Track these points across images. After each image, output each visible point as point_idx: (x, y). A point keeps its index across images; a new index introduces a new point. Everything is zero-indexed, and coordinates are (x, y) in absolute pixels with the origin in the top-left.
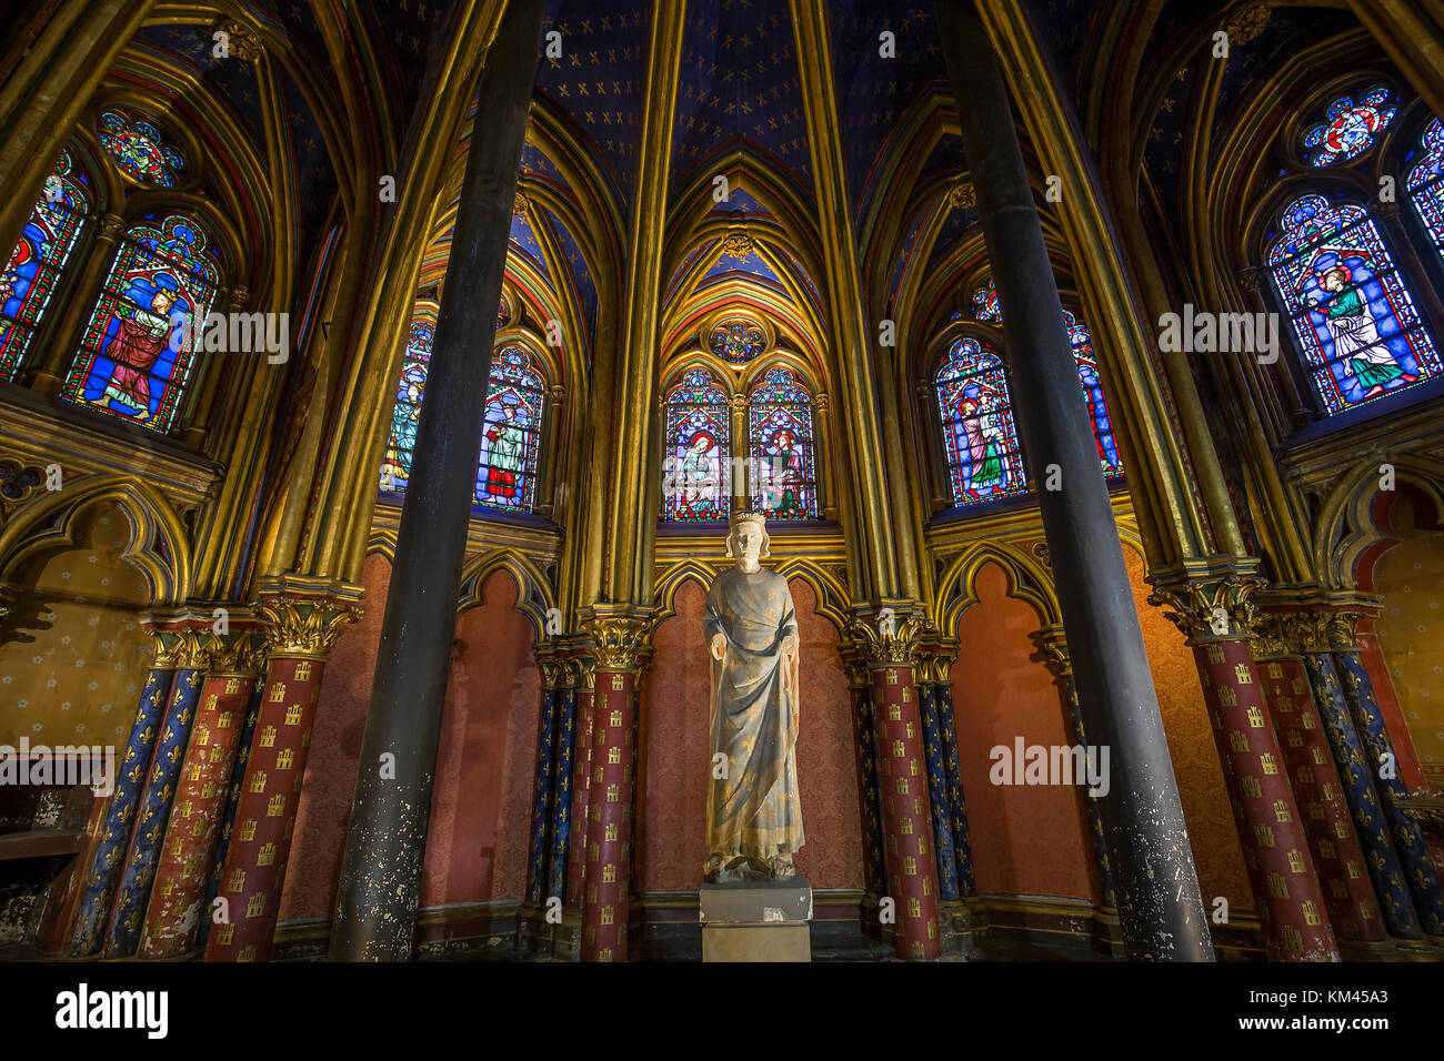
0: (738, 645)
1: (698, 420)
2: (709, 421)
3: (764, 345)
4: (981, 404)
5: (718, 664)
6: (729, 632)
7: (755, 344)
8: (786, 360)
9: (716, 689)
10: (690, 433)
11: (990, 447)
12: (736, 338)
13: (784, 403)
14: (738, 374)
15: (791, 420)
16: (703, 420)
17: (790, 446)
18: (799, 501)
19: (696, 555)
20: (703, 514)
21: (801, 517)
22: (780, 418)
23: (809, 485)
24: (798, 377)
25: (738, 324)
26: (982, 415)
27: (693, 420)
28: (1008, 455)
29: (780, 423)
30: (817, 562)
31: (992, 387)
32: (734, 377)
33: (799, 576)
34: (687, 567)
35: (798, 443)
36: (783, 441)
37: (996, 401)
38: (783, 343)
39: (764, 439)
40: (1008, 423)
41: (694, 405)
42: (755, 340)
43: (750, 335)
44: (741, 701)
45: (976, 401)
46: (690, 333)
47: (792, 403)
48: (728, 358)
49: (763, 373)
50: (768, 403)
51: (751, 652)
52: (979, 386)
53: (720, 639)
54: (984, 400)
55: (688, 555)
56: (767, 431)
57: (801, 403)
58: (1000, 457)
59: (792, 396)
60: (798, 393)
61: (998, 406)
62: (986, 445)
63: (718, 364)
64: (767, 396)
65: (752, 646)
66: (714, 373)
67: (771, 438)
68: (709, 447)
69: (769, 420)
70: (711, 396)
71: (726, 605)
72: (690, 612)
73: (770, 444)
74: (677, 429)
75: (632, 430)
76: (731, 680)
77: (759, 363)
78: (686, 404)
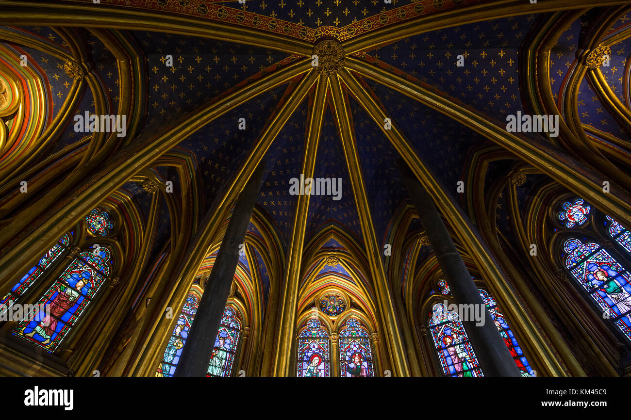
1: (314, 347)
2: (319, 348)
3: (345, 306)
4: (453, 338)
7: (341, 306)
8: (356, 314)
10: (309, 354)
11: (464, 364)
12: (332, 303)
13: (356, 338)
14: (333, 321)
15: (360, 347)
16: (316, 347)
17: (361, 362)
22: (355, 346)
24: (362, 323)
25: (333, 296)
26: (456, 345)
27: (311, 347)
28: (474, 369)
29: (355, 349)
31: (457, 329)
32: (331, 323)
35: (365, 361)
36: (357, 360)
37: (461, 337)
38: (354, 305)
39: (347, 358)
40: (470, 350)
41: (312, 338)
42: (341, 304)
43: (338, 301)
45: (450, 337)
46: (310, 301)
47: (360, 337)
48: (328, 313)
49: (345, 321)
50: (348, 337)
52: (451, 329)
54: (455, 336)
56: (349, 354)
57: (364, 337)
58: (471, 370)
59: (360, 334)
60: (363, 331)
61: (463, 340)
62: (462, 362)
63: (324, 316)
64: (347, 334)
66: (322, 321)
67: (351, 357)
68: (319, 363)
69: (349, 347)
70: (320, 334)
73: (350, 361)
74: (303, 352)
75: (282, 358)
77: (343, 315)
78: (308, 338)
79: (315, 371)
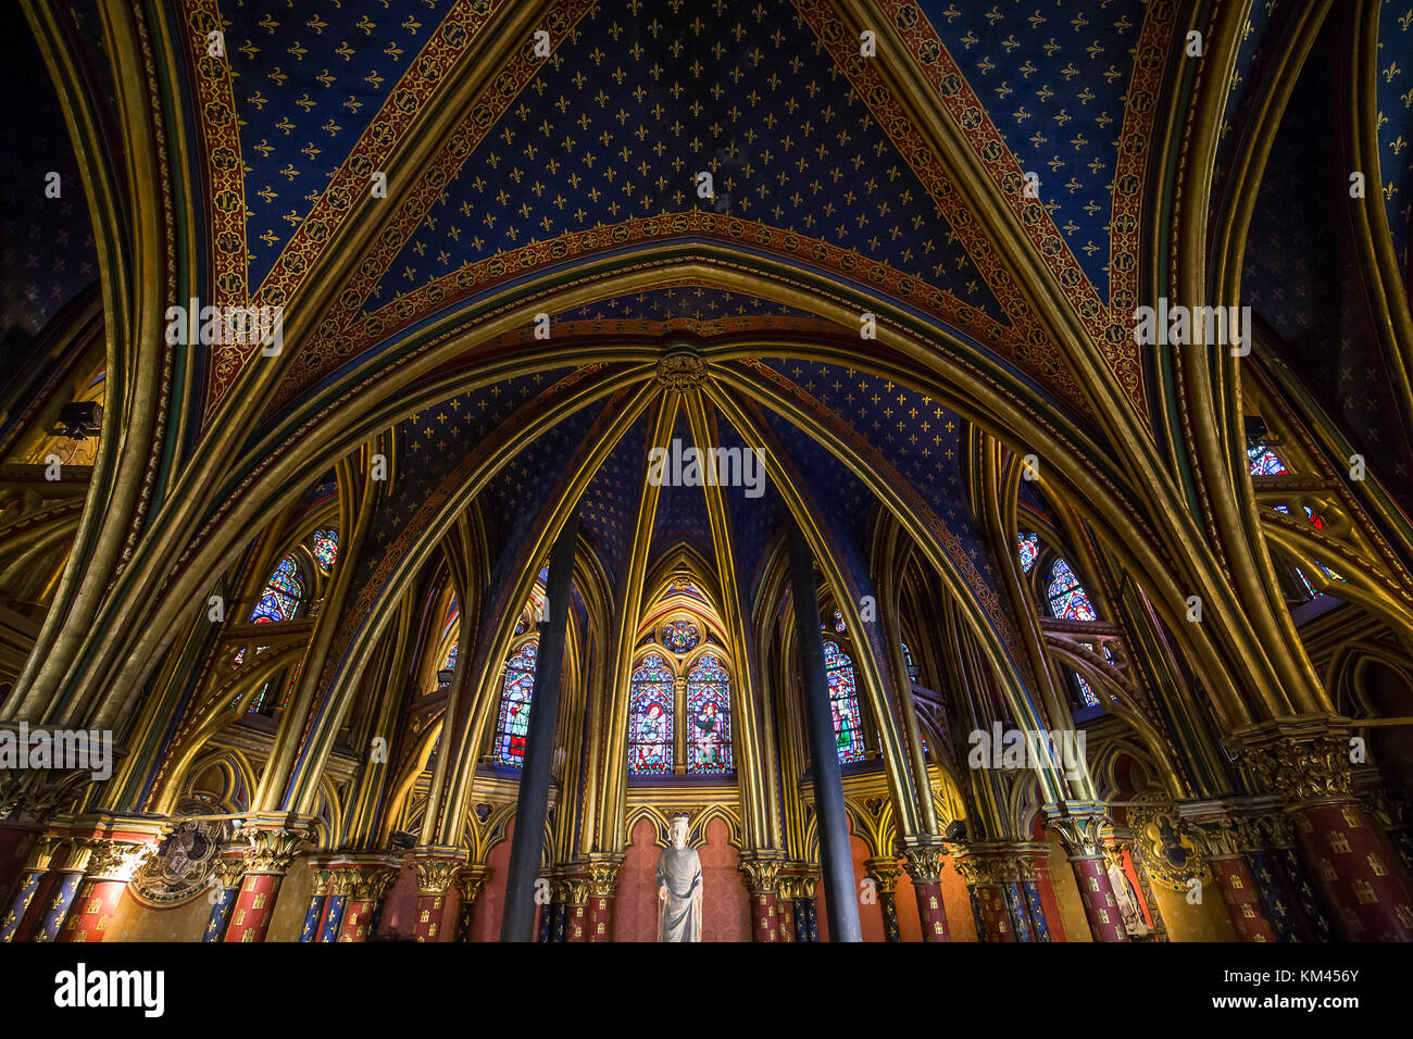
0: (672, 892)
1: (652, 694)
2: (660, 695)
3: (698, 638)
4: (838, 690)
5: (662, 902)
6: (668, 884)
7: (693, 637)
8: (713, 650)
9: (661, 915)
10: (646, 704)
11: (844, 723)
12: (680, 632)
13: (711, 682)
14: (680, 661)
15: (716, 695)
16: (656, 694)
17: (715, 714)
18: (720, 757)
19: (649, 801)
20: (654, 766)
21: (721, 768)
22: (708, 693)
23: (727, 744)
24: (721, 663)
25: (680, 622)
26: (839, 699)
27: (649, 694)
28: (855, 729)
29: (709, 697)
30: (730, 806)
31: (845, 679)
32: (677, 663)
33: (717, 816)
34: (643, 810)
35: (720, 712)
36: (710, 710)
37: (848, 689)
38: (711, 637)
39: (697, 709)
40: (855, 706)
41: (649, 682)
42: (692, 634)
43: (689, 630)
44: (673, 923)
45: (835, 688)
46: (648, 630)
47: (717, 681)
48: (673, 649)
49: (697, 659)
50: (700, 681)
51: (678, 895)
52: (838, 677)
53: (664, 889)
54: (840, 688)
55: (644, 801)
56: (700, 703)
57: (723, 682)
58: (850, 730)
59: (717, 676)
60: (721, 674)
61: (849, 693)
62: (841, 721)
63: (667, 654)
64: (700, 676)
65: (679, 892)
66: (664, 659)
67: (702, 708)
68: (660, 714)
69: (700, 694)
70: (661, 676)
71: (667, 869)
72: (643, 843)
73: (701, 713)
74: (638, 701)
76: (669, 910)
77: (694, 654)
78: (644, 682)
79: (653, 725)
